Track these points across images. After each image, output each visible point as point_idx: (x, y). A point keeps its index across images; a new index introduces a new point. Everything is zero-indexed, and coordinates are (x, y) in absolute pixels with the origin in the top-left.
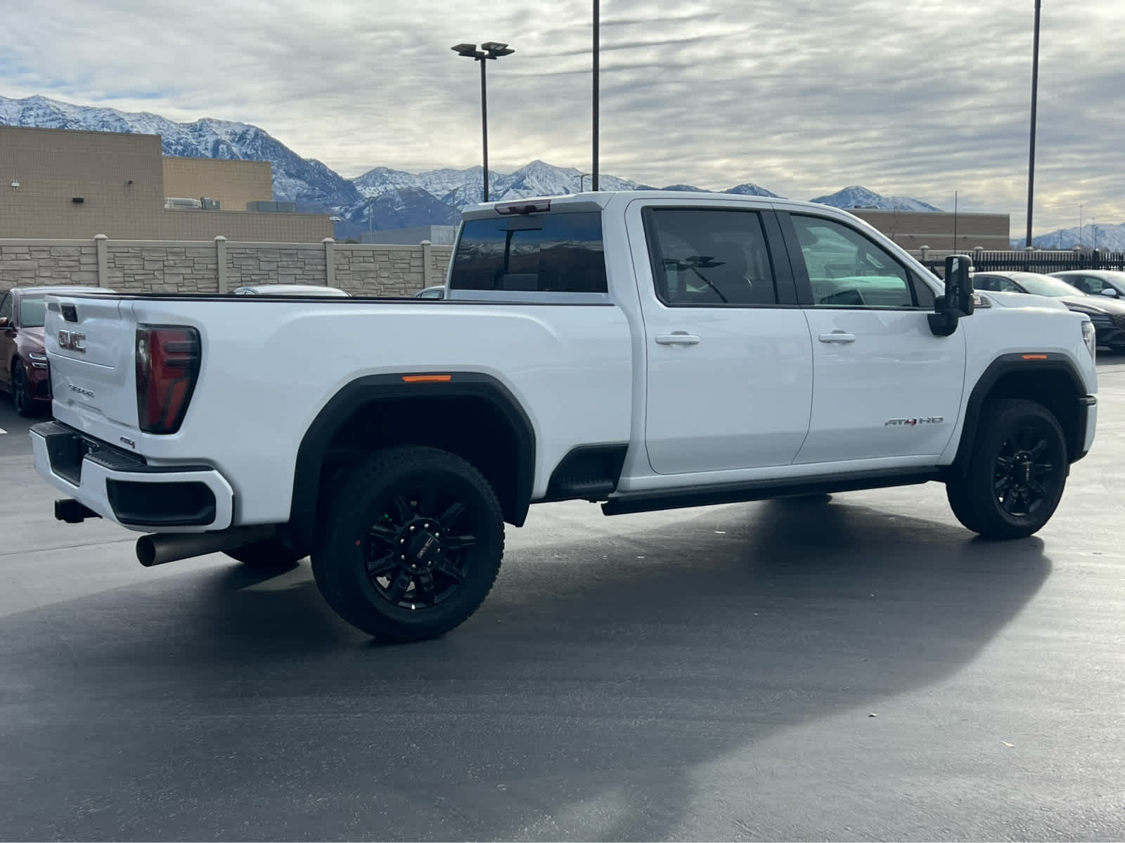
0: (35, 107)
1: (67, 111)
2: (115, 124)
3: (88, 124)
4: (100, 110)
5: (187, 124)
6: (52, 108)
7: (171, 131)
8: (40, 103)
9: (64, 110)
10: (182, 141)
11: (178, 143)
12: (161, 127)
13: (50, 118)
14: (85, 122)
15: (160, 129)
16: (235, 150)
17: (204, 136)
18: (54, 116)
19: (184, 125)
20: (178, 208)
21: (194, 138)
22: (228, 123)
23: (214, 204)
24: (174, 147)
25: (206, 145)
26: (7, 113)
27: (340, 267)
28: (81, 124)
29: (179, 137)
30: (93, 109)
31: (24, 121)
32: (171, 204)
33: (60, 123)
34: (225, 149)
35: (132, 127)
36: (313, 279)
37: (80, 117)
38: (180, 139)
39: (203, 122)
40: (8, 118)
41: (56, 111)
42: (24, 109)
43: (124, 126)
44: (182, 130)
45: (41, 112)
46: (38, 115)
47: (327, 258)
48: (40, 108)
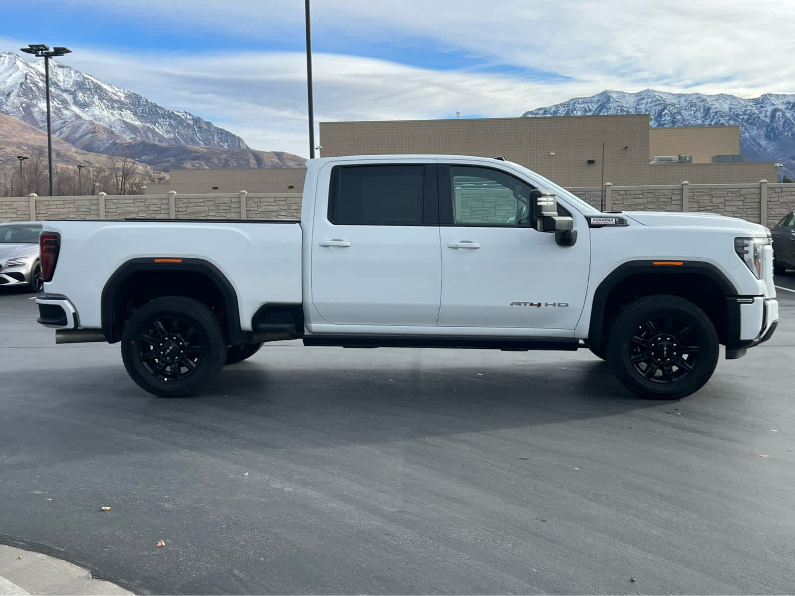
0: (646, 97)
1: (667, 98)
2: (700, 104)
3: (681, 105)
4: (690, 95)
5: (752, 99)
6: (657, 97)
7: (740, 105)
8: (649, 94)
9: (665, 98)
10: (748, 112)
11: (744, 114)
12: (733, 103)
13: (656, 103)
14: (679, 105)
15: (732, 104)
16: (788, 115)
17: (765, 107)
18: (658, 102)
19: (750, 100)
20: (662, 162)
21: (757, 109)
22: (784, 95)
23: (688, 159)
24: (741, 117)
25: (766, 113)
26: (627, 103)
27: (772, 199)
28: (676, 106)
29: (746, 109)
30: (685, 95)
31: (638, 107)
32: (656, 161)
33: (662, 107)
34: (781, 115)
35: (712, 105)
36: (751, 208)
37: (674, 101)
38: (747, 110)
39: (764, 97)
40: (628, 106)
41: (660, 99)
42: (639, 100)
43: (706, 105)
44: (748, 104)
45: (649, 100)
46: (647, 102)
47: (762, 193)
48: (648, 98)
